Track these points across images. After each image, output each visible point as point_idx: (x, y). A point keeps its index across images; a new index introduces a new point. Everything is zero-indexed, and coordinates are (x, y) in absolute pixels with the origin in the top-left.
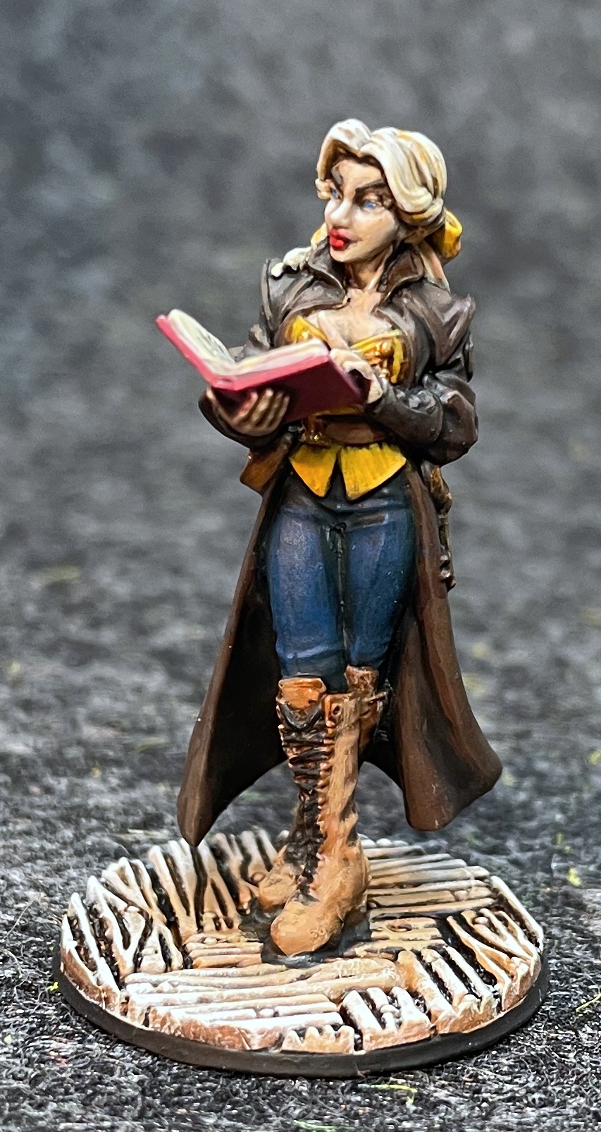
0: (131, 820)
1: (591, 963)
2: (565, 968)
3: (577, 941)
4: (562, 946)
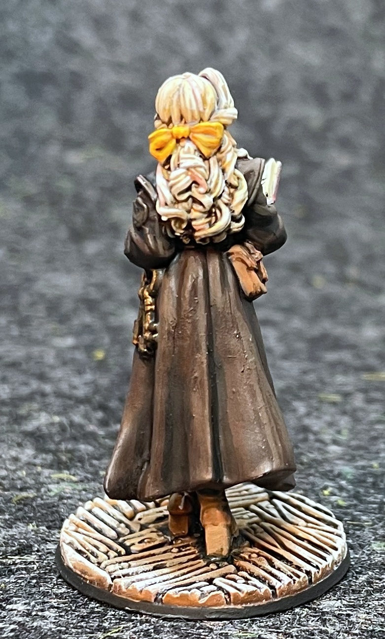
0: (9, 549)
1: (321, 629)
2: (303, 633)
3: (311, 616)
4: (301, 620)
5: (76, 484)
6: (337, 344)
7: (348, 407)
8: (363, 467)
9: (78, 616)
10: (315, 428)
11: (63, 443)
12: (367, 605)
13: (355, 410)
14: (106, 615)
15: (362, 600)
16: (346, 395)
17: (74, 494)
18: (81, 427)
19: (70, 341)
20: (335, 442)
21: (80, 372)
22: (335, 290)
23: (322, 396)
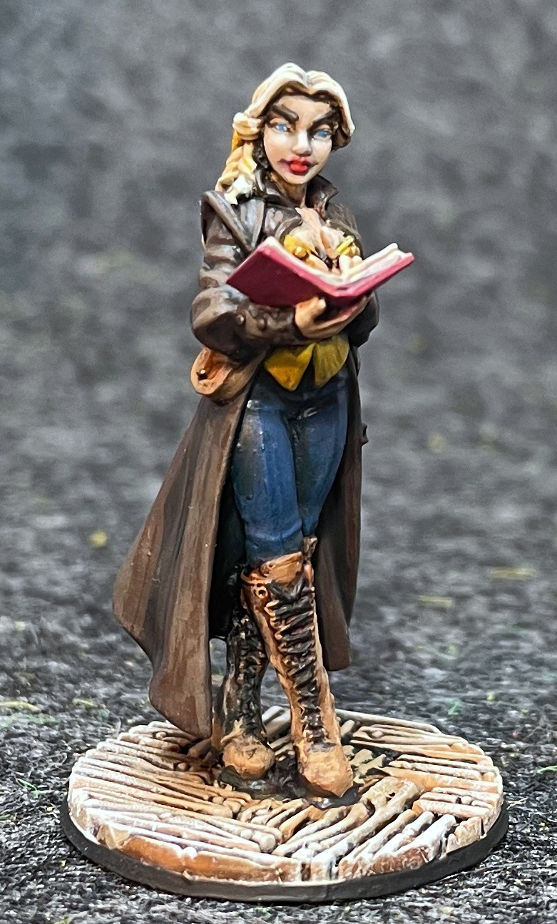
5: (36, 716)
6: (456, 528)
7: (461, 616)
8: (475, 700)
9: (8, 900)
10: (409, 644)
11: (25, 659)
12: (456, 895)
13: (471, 620)
14: (50, 900)
15: (450, 887)
16: (461, 598)
17: (30, 729)
18: (57, 636)
19: (59, 520)
20: (436, 663)
21: (66, 563)
22: (462, 455)
23: (423, 598)
